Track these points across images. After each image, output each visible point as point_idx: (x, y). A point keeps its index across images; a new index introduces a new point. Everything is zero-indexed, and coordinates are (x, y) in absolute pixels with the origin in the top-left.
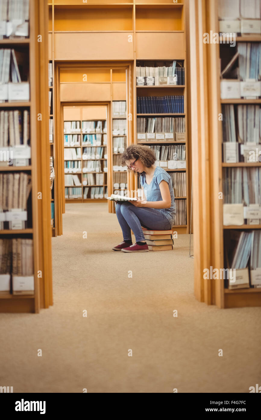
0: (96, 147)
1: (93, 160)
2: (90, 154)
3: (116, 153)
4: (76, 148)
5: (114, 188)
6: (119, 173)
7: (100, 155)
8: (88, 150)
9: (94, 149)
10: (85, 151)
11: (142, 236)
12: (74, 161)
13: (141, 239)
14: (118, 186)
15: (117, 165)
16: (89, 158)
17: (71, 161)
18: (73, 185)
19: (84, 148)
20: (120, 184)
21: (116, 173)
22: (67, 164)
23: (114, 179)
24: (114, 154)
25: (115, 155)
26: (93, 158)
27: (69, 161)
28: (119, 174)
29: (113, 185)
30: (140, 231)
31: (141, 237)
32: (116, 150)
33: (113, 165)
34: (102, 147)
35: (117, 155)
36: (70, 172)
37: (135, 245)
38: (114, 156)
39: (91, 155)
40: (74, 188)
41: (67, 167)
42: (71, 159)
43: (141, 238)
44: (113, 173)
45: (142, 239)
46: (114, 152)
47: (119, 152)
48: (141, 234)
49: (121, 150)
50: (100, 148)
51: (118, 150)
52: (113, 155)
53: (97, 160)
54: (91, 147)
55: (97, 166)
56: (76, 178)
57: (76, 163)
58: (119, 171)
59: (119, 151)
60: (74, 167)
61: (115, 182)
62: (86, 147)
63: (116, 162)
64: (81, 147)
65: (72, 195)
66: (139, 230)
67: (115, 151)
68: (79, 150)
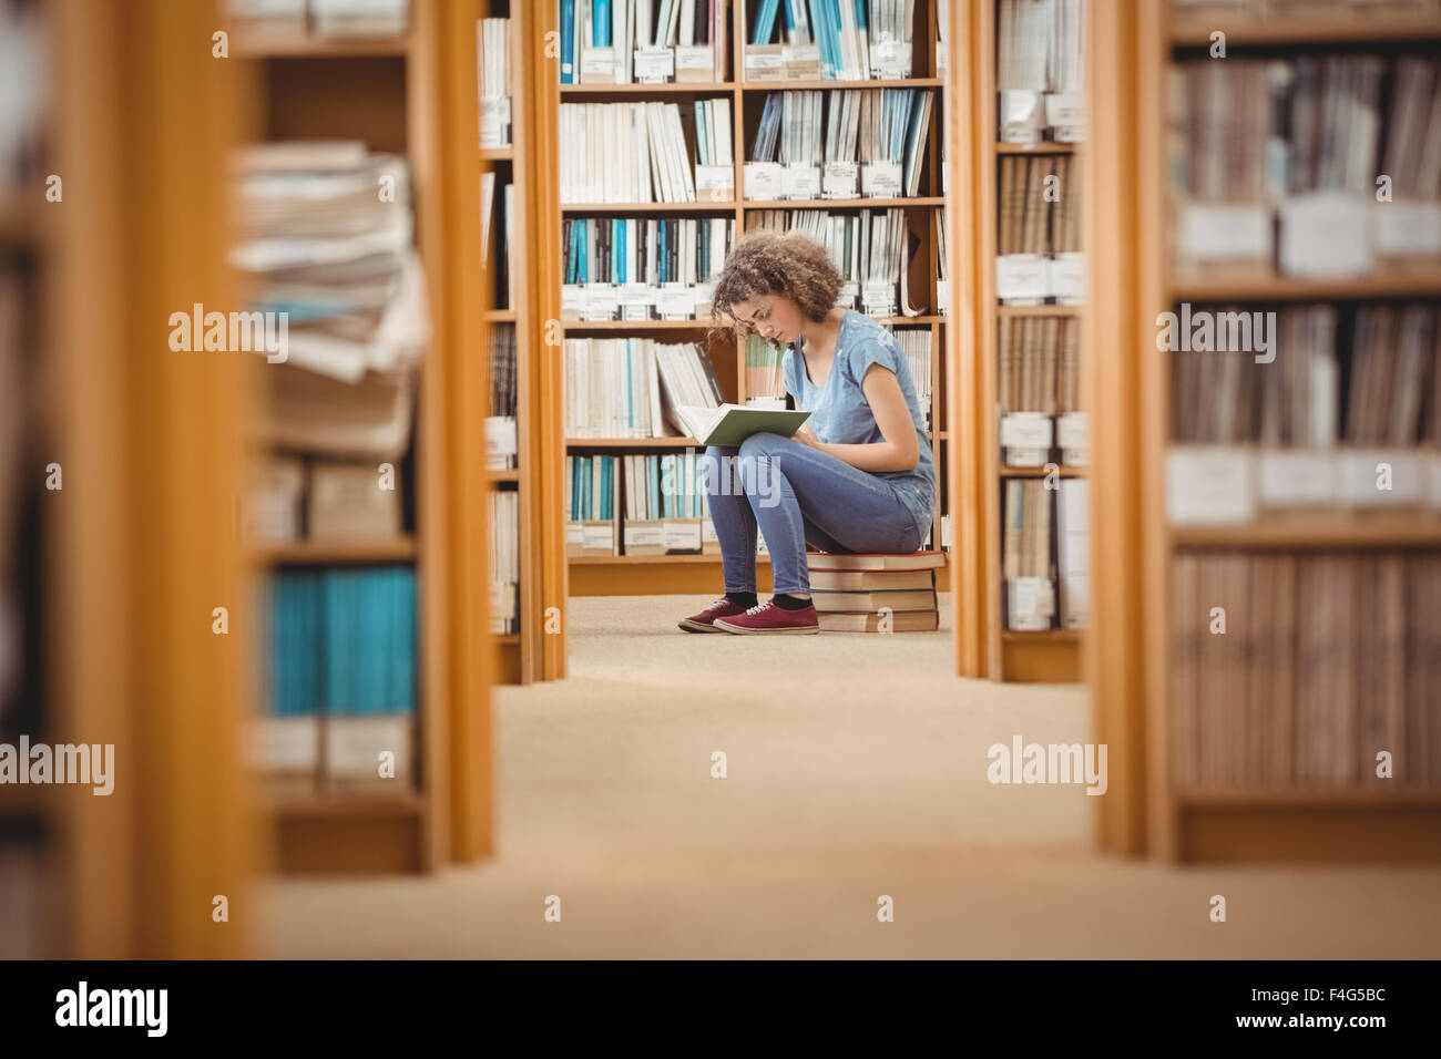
0: (867, 91)
1: (834, 212)
2: (817, 156)
3: (1027, 141)
4: (687, 101)
5: (1004, 452)
6: (1046, 318)
7: (905, 162)
8: (800, 115)
9: (847, 113)
10: (767, 125)
11: (799, 574)
12: (669, 218)
13: (794, 584)
14: (1045, 441)
15: (1034, 251)
16: (803, 195)
17: (642, 216)
18: (659, 434)
19: (756, 103)
20: (1054, 420)
21: (1019, 320)
22: (604, 246)
23: (1005, 376)
24: (1004, 149)
25: (1015, 156)
26: (842, 191)
27: (623, 215)
28: (1052, 325)
29: (999, 426)
30: (798, 556)
31: (796, 577)
32: (1021, 109)
33: (999, 252)
34: (919, 91)
35: (1030, 156)
36: (637, 317)
37: (768, 607)
38: (1008, 163)
39: (820, 165)
40: (667, 461)
41: (604, 276)
42: (644, 202)
43: (796, 582)
44: (999, 321)
45: (797, 585)
46: (1006, 130)
47: (1047, 134)
48: (799, 565)
49: (1065, 113)
50: (900, 105)
51: (1042, 111)
52: (1000, 158)
53: (879, 211)
54: (827, 94)
55: (878, 262)
56: (684, 367)
57: (687, 230)
58: (1050, 301)
59: (1053, 121)
60: (670, 274)
61: (1017, 406)
62: (778, 93)
63: (1024, 220)
64: (729, 95)
65: (647, 522)
66: (794, 550)
67: (1018, 125)
68: (716, 120)
